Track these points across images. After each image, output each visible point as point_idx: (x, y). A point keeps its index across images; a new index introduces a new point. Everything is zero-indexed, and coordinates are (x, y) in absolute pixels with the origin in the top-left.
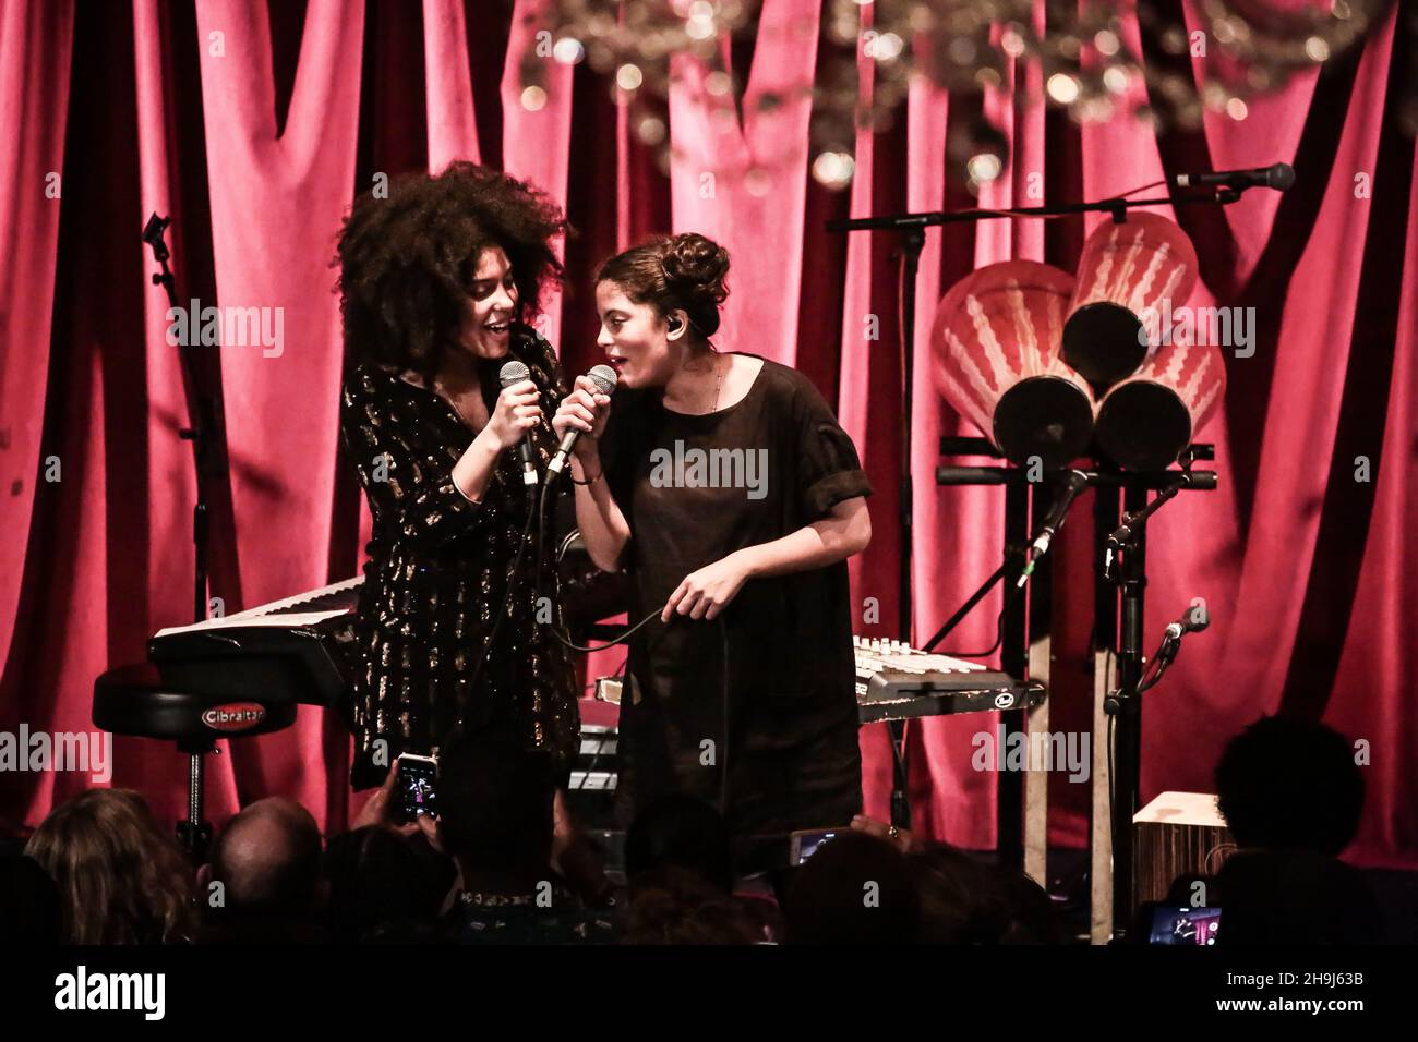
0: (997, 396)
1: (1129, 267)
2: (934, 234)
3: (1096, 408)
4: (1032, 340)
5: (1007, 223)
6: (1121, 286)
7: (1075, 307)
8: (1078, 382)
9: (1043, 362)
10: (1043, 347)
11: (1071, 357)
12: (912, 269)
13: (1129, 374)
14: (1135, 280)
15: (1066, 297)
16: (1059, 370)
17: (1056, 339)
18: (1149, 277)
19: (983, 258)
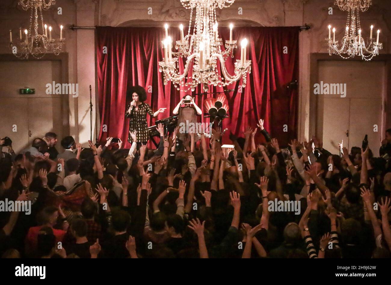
0: (209, 110)
1: (220, 98)
2: (203, 95)
3: (218, 111)
4: (212, 105)
5: (210, 94)
6: (220, 100)
7: (216, 102)
8: (216, 108)
9: (213, 106)
10: (213, 105)
11: (215, 106)
12: (201, 98)
13: (221, 107)
14: (221, 99)
15: (215, 101)
16: (214, 107)
17: (214, 104)
18: (222, 99)
19: (208, 97)
